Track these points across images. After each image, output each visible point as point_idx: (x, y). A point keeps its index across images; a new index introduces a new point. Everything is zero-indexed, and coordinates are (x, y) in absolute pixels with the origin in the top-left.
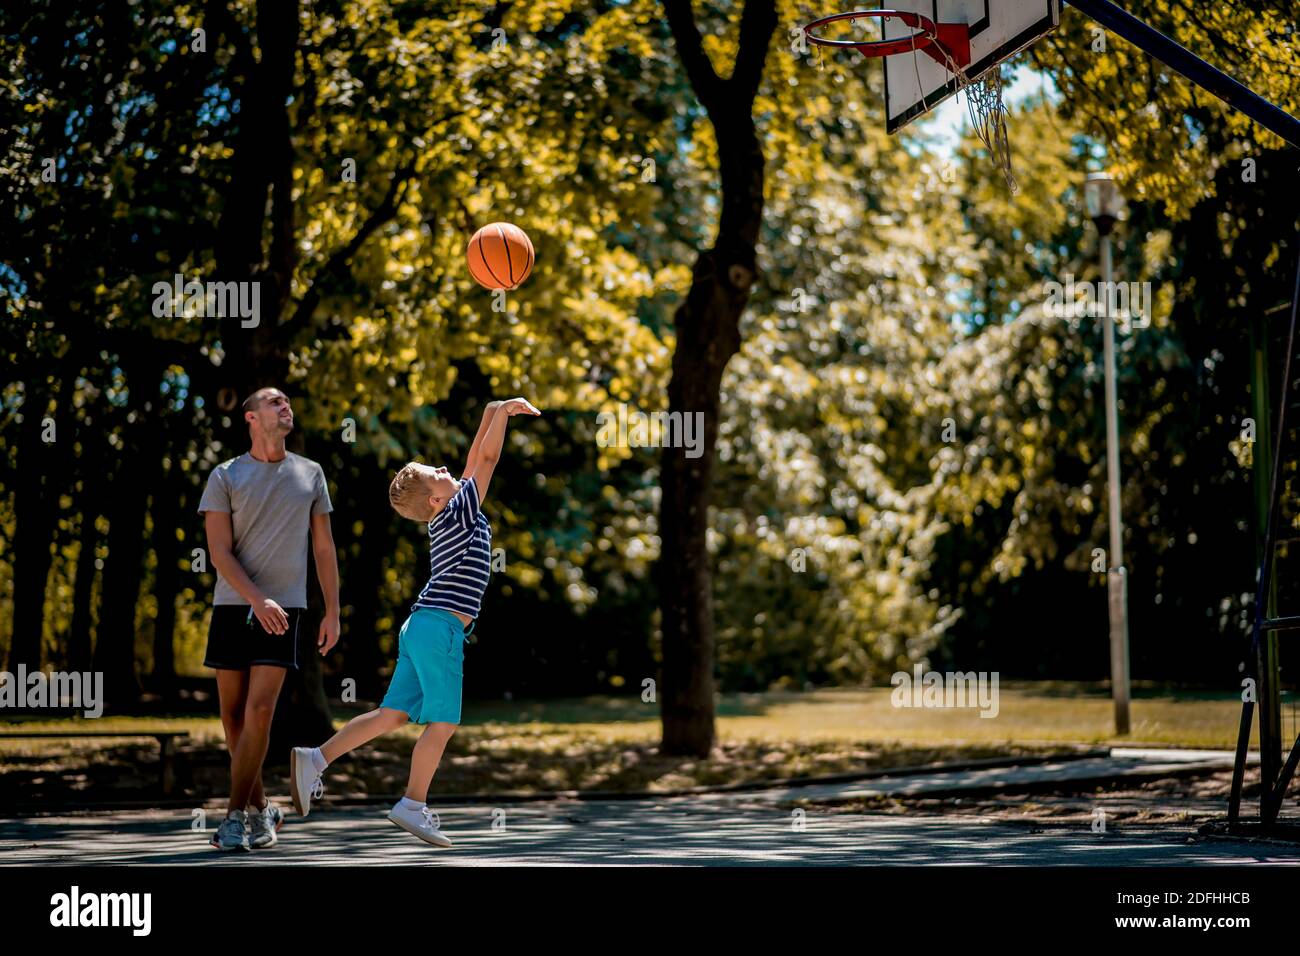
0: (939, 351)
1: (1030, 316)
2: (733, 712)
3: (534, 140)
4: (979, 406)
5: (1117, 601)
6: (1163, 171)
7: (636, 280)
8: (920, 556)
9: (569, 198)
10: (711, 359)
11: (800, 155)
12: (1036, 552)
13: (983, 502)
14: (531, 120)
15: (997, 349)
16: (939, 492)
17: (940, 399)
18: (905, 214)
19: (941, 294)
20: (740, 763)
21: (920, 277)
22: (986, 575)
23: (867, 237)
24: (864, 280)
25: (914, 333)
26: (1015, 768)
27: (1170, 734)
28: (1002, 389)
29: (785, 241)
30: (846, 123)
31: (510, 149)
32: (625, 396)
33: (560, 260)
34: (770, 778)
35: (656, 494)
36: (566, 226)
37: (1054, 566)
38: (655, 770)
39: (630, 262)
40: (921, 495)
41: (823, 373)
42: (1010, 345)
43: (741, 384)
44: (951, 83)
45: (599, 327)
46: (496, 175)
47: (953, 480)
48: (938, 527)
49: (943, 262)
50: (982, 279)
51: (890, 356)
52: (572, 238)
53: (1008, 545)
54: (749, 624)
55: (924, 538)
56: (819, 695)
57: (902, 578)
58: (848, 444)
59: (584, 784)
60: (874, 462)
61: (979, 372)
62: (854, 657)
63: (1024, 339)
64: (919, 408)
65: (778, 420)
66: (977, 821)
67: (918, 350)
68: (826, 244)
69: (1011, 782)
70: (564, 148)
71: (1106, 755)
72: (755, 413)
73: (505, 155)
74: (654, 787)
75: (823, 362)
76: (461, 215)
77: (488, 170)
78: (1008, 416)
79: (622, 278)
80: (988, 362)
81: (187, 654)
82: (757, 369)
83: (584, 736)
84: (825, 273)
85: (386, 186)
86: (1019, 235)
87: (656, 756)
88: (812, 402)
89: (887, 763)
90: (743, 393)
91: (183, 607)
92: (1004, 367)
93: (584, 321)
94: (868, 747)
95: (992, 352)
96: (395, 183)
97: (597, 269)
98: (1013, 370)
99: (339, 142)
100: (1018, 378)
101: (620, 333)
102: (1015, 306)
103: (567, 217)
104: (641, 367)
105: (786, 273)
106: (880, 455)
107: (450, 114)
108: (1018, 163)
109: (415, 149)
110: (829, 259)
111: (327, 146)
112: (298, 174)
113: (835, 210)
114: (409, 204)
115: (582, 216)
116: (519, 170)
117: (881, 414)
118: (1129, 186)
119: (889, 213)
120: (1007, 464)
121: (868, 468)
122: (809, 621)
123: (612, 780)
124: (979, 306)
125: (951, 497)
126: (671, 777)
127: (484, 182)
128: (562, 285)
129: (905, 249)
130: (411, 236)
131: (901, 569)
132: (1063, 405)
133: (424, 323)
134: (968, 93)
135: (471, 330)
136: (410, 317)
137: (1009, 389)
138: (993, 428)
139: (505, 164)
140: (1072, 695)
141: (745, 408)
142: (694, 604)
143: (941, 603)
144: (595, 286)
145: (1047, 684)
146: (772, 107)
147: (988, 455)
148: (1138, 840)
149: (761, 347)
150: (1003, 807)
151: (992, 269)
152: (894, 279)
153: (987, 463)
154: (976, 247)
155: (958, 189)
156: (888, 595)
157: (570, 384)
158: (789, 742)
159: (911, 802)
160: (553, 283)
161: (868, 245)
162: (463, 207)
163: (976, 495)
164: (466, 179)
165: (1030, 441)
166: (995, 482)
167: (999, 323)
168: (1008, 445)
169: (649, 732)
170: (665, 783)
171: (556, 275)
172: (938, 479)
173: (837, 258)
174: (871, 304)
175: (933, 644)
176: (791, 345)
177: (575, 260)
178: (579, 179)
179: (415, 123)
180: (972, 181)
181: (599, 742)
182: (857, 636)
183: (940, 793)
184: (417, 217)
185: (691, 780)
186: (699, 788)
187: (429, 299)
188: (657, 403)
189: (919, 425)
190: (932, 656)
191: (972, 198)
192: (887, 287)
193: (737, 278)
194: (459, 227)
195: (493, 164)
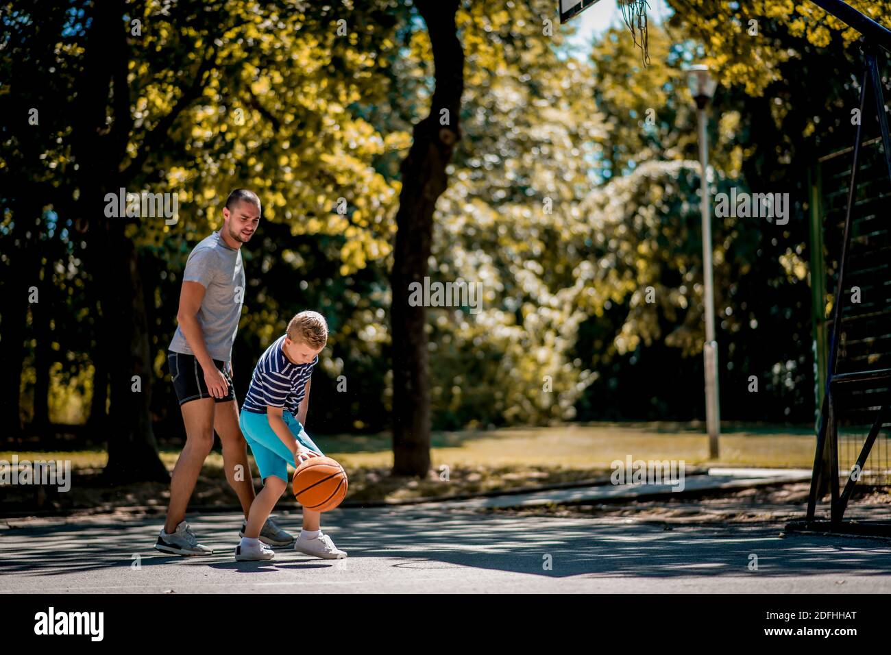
0: (579, 194)
1: (643, 170)
2: (442, 445)
3: (299, 41)
4: (608, 232)
5: (711, 366)
6: (745, 62)
7: (372, 143)
8: (568, 336)
9: (325, 84)
10: (427, 195)
11: (486, 52)
12: (646, 334)
13: (610, 300)
14: (298, 27)
15: (620, 193)
16: (580, 292)
17: (582, 228)
18: (557, 99)
19: (582, 154)
20: (450, 481)
21: (568, 142)
22: (611, 351)
23: (530, 114)
24: (529, 144)
25: (564, 181)
27: (748, 458)
28: (624, 221)
29: (474, 118)
31: (283, 48)
32: (364, 223)
33: (318, 127)
34: (472, 492)
36: (322, 103)
37: (659, 343)
38: (389, 487)
39: (368, 129)
40: (568, 294)
41: (501, 209)
42: (629, 190)
43: (444, 219)
45: (346, 175)
46: (273, 66)
47: (590, 284)
48: (579, 316)
49: (582, 132)
50: (608, 144)
51: (547, 197)
52: (326, 112)
53: (627, 329)
54: (450, 385)
55: (570, 323)
56: (500, 433)
57: (554, 351)
58: (518, 261)
60: (534, 272)
61: (608, 209)
62: (522, 407)
63: (639, 187)
64: (566, 235)
65: (469, 243)
67: (567, 194)
68: (503, 120)
69: (643, 493)
70: (322, 46)
71: (706, 473)
72: (454, 239)
73: (279, 52)
74: (390, 499)
75: (502, 202)
76: (248, 95)
77: (267, 62)
78: (628, 240)
79: (362, 141)
80: (615, 203)
81: (58, 408)
82: (455, 207)
84: (502, 140)
85: (194, 75)
86: (633, 114)
87: (390, 476)
88: (494, 229)
89: (553, 481)
90: (446, 225)
91: (56, 376)
92: (625, 206)
93: (335, 171)
94: (540, 469)
95: (617, 195)
96: (201, 72)
97: (345, 133)
98: (631, 208)
99: (162, 42)
100: (635, 213)
101: (361, 179)
102: (631, 163)
103: (323, 97)
104: (376, 203)
105: (475, 140)
106: (539, 269)
107: (240, 22)
108: (633, 65)
109: (216, 47)
110: (505, 130)
111: (152, 45)
112: (132, 65)
113: (509, 96)
114: (211, 88)
115: (335, 97)
116: (290, 63)
117: (540, 239)
118: (720, 73)
119: (546, 98)
120: (628, 274)
121: (531, 277)
122: (492, 382)
123: (359, 494)
124: (607, 164)
125: (589, 296)
126: (401, 492)
127: (265, 71)
128: (319, 145)
129: (556, 123)
130: (211, 111)
131: (554, 345)
132: (667, 232)
133: (223, 171)
135: (256, 177)
136: (213, 166)
137: (629, 221)
138: (617, 249)
139: (279, 58)
140: (675, 432)
141: (447, 235)
142: (416, 369)
143: (582, 369)
144: (342, 146)
145: (655, 425)
146: (468, 19)
147: (614, 267)
148: (749, 535)
149: (457, 192)
150: (638, 511)
151: (614, 137)
152: (550, 143)
153: (613, 272)
154: (605, 121)
155: (592, 81)
156: (545, 364)
157: (323, 217)
158: (483, 466)
159: (572, 507)
160: (312, 145)
161: (532, 120)
162: (249, 89)
163: (605, 294)
164: (250, 70)
165: (643, 257)
166: (619, 285)
167: (621, 175)
168: (628, 260)
169: (385, 459)
170: (397, 496)
171: (315, 138)
172: (580, 284)
173: (509, 129)
174: (535, 161)
175: (578, 397)
176: (478, 190)
177: (329, 127)
178: (332, 69)
179: (216, 29)
180: (601, 77)
181: (349, 467)
182: (525, 393)
183: (593, 501)
184: (216, 98)
185: (416, 493)
186: (420, 499)
187: (226, 153)
188: (386, 228)
189: (567, 244)
190: (578, 404)
191: (601, 88)
192: (545, 150)
193: (446, 137)
194: (246, 104)
195: (270, 59)
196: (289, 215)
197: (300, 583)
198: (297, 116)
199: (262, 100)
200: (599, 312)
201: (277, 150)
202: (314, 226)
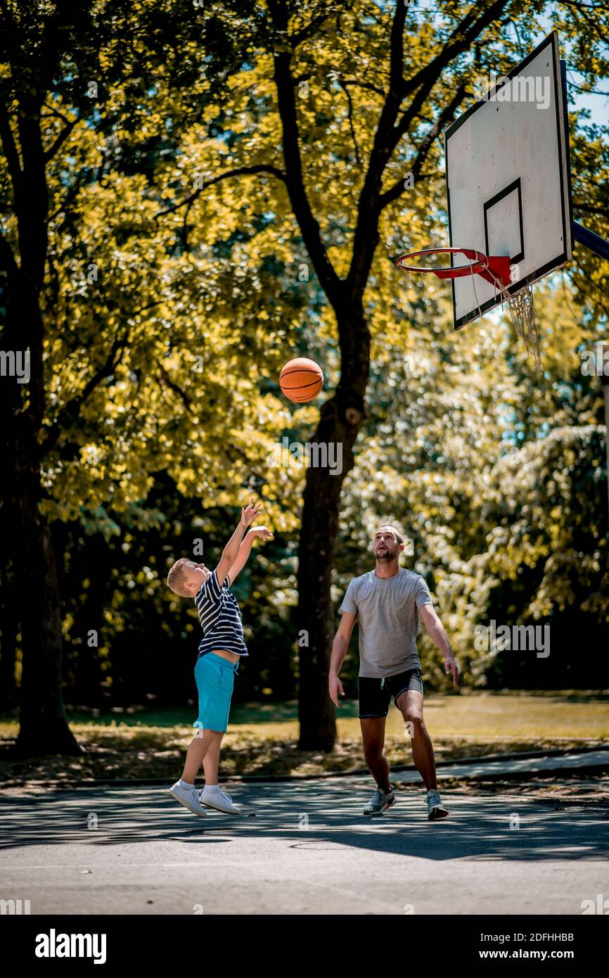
0: (492, 460)
1: (556, 435)
2: (349, 715)
3: (210, 320)
4: (520, 498)
7: (280, 417)
8: (480, 603)
9: (234, 360)
11: (395, 330)
12: (560, 599)
13: (523, 565)
14: (209, 308)
15: (533, 458)
16: (492, 558)
17: (493, 494)
18: (468, 364)
19: (494, 419)
20: (354, 756)
21: (479, 408)
22: (526, 615)
23: (442, 381)
24: (440, 411)
25: (474, 447)
26: (545, 758)
28: (537, 486)
29: (385, 383)
30: (427, 302)
31: (194, 327)
32: (273, 497)
33: (229, 401)
35: (295, 561)
36: (232, 379)
37: (573, 609)
38: (295, 761)
39: (276, 404)
40: (480, 560)
41: (411, 476)
42: (541, 454)
43: (354, 485)
44: (498, 297)
45: (255, 450)
46: (184, 344)
47: (502, 549)
48: (492, 582)
49: (494, 395)
50: (522, 407)
51: (458, 464)
52: (236, 388)
53: (541, 594)
55: (482, 589)
57: (468, 619)
58: (428, 525)
59: (246, 770)
60: (446, 538)
61: (520, 474)
62: (433, 674)
63: (551, 451)
64: (478, 501)
65: (380, 509)
66: (519, 800)
67: (478, 459)
68: (412, 386)
69: (543, 768)
70: (232, 326)
71: (608, 749)
72: (364, 504)
73: (190, 330)
74: (294, 773)
75: (411, 469)
76: (159, 372)
77: (178, 340)
78: (542, 505)
79: (271, 416)
80: (527, 468)
82: (366, 473)
83: (245, 736)
84: (413, 405)
85: (108, 353)
86: (547, 376)
87: (295, 749)
88: (403, 497)
89: (457, 755)
90: (356, 491)
92: (538, 471)
93: (244, 446)
94: (443, 743)
95: (529, 461)
96: (114, 350)
97: (254, 409)
98: (544, 472)
99: (75, 322)
100: (548, 478)
101: (269, 454)
102: (545, 427)
103: (232, 373)
104: (284, 478)
105: (385, 406)
106: (451, 534)
107: (152, 304)
108: (546, 326)
109: (128, 327)
110: (415, 396)
111: (66, 324)
112: (46, 343)
113: (419, 362)
114: (124, 364)
115: (243, 372)
116: (201, 341)
117: (451, 504)
119: (457, 364)
120: (540, 539)
121: (443, 543)
123: (266, 768)
124: (521, 426)
125: (501, 561)
126: (306, 766)
127: (175, 349)
128: (228, 421)
129: (468, 386)
130: (123, 386)
131: (466, 612)
132: (579, 496)
133: (134, 448)
134: (510, 303)
135: (166, 453)
136: (124, 444)
137: (541, 486)
138: (530, 514)
139: (191, 336)
140: (586, 700)
141: (357, 501)
142: (322, 644)
144: (252, 421)
145: (569, 693)
146: (376, 297)
147: (527, 533)
149: (368, 459)
150: (537, 788)
151: (528, 400)
152: (461, 410)
153: (526, 538)
154: (517, 384)
155: (505, 345)
156: (457, 630)
157: (233, 490)
159: (473, 783)
160: (223, 420)
161: (442, 386)
162: (160, 366)
163: (518, 560)
164: (163, 346)
165: (556, 522)
166: (532, 550)
167: (534, 439)
168: (541, 525)
169: (289, 731)
170: (302, 770)
171: (225, 414)
172: (492, 549)
173: (421, 396)
174: (445, 427)
175: (488, 665)
176: (389, 456)
177: (238, 403)
178: (242, 347)
179: (127, 309)
180: (514, 339)
181: (255, 740)
182: (436, 659)
183: (494, 777)
184: (128, 373)
185: (321, 768)
186: (326, 774)
187: (137, 431)
188: (294, 503)
189: (479, 509)
190: (488, 672)
191: (514, 350)
192: (456, 416)
193: (352, 416)
194: (157, 380)
195: (181, 336)
196: (199, 489)
197: (205, 864)
198: (207, 392)
199: (174, 376)
200: (512, 576)
201: (188, 426)
202: (225, 498)
